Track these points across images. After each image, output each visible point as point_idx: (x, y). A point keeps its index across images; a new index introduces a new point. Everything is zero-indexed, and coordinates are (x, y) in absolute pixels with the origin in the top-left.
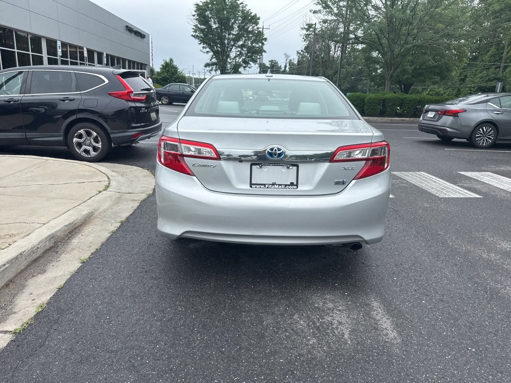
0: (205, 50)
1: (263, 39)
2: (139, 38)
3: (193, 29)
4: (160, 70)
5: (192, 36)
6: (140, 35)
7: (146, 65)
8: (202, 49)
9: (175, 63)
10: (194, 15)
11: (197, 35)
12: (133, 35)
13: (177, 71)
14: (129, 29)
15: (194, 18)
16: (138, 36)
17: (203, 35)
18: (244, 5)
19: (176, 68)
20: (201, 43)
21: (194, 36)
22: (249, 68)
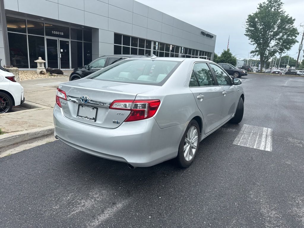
0: (252, 43)
1: (296, 34)
2: (209, 38)
3: (246, 30)
4: (220, 56)
5: (245, 34)
6: (210, 36)
7: (212, 53)
8: (250, 42)
9: (230, 52)
10: (247, 22)
11: (248, 34)
12: (205, 36)
13: (231, 56)
14: (203, 33)
15: (247, 23)
16: (208, 37)
17: (252, 33)
18: (284, 12)
19: (230, 54)
20: (250, 39)
21: (246, 35)
22: (284, 53)
